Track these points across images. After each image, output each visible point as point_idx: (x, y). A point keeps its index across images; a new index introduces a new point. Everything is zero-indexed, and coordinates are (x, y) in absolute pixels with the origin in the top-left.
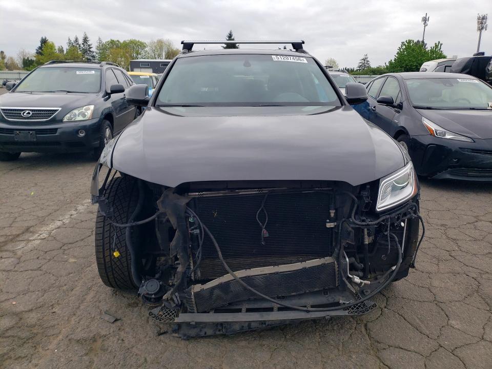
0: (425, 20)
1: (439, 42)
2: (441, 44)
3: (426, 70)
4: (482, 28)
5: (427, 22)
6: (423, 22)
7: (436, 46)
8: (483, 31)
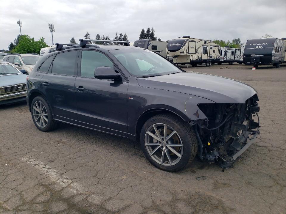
0: (19, 23)
1: (42, 37)
2: (44, 39)
3: (44, 53)
4: (52, 31)
5: (21, 24)
6: (18, 24)
7: (42, 39)
8: (53, 32)
